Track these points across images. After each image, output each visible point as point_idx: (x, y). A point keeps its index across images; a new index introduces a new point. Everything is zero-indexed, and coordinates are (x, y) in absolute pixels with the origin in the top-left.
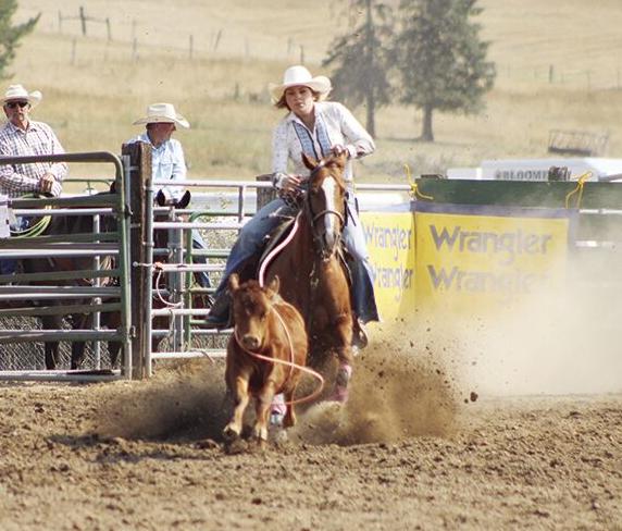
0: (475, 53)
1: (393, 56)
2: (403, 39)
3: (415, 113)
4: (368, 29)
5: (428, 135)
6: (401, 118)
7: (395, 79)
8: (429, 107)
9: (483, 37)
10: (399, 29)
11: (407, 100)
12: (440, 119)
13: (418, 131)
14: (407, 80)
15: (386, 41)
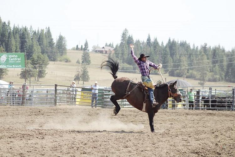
0: (88, 76)
1: (80, 76)
2: (82, 75)
3: (82, 82)
4: (78, 74)
5: (84, 84)
6: (81, 82)
7: (81, 79)
8: (84, 81)
9: (89, 75)
10: (81, 74)
11: (82, 81)
12: (85, 82)
13: (83, 83)
14: (82, 79)
15: (80, 75)
